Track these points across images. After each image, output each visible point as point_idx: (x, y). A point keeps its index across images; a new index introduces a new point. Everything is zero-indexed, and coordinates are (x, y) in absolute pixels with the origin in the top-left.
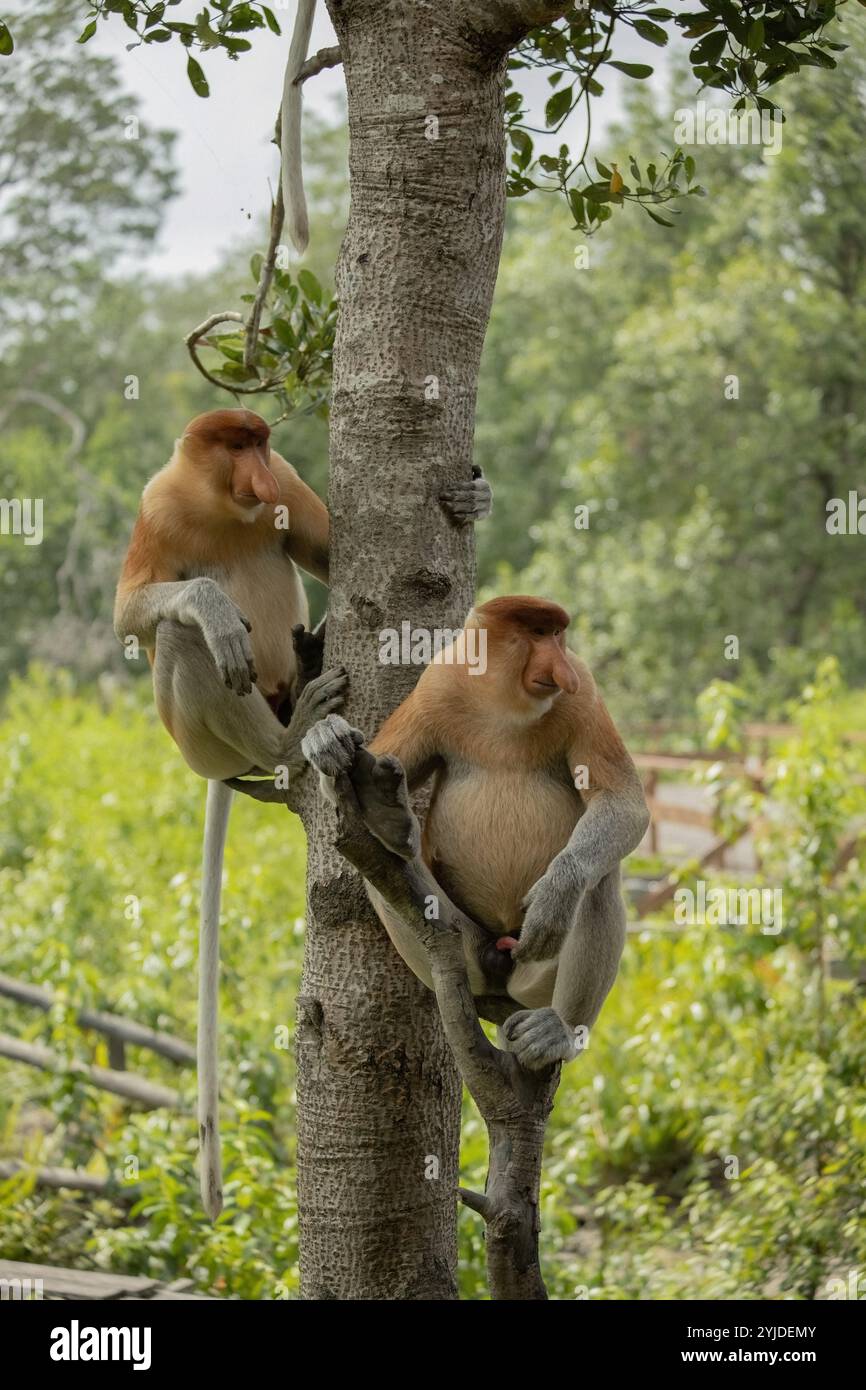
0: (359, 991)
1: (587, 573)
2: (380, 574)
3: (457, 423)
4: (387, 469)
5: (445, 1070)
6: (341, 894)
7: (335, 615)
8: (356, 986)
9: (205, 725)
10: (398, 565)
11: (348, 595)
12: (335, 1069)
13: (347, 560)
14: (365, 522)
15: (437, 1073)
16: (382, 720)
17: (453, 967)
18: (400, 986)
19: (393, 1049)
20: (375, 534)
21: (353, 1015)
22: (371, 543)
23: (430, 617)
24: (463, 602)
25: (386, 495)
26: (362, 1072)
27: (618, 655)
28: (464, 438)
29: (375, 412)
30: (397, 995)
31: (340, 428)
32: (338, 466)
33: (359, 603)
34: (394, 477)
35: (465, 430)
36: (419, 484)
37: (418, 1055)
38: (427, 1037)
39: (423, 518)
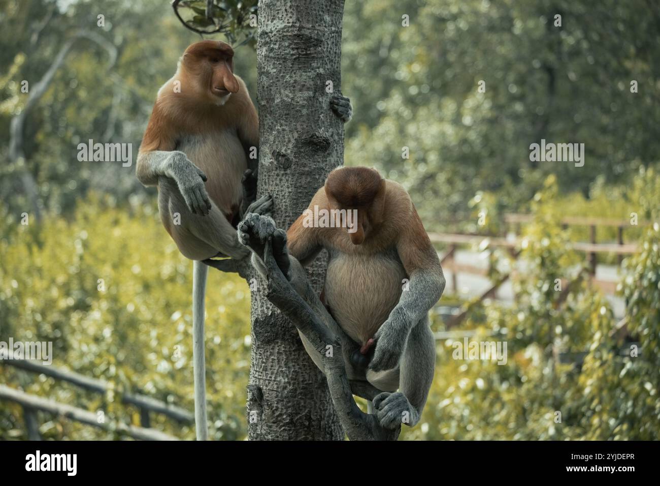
0: (283, 380)
1: (411, 129)
2: (289, 138)
3: (331, 48)
4: (291, 77)
5: (335, 426)
6: (271, 325)
7: (264, 163)
8: (281, 378)
9: (189, 230)
10: (299, 133)
11: (270, 151)
12: (270, 427)
13: (269, 130)
14: (279, 108)
15: (330, 427)
16: (292, 223)
17: (337, 366)
18: (307, 377)
19: (304, 414)
20: (285, 115)
21: (280, 394)
22: (283, 120)
23: (319, 162)
24: (337, 153)
25: (291, 92)
26: (286, 428)
27: (431, 177)
28: (335, 57)
29: (283, 44)
30: (305, 383)
31: (263, 54)
32: (263, 76)
33: (277, 155)
34: (295, 81)
35: (335, 53)
36: (310, 85)
37: (319, 417)
38: (323, 407)
39: (313, 105)
